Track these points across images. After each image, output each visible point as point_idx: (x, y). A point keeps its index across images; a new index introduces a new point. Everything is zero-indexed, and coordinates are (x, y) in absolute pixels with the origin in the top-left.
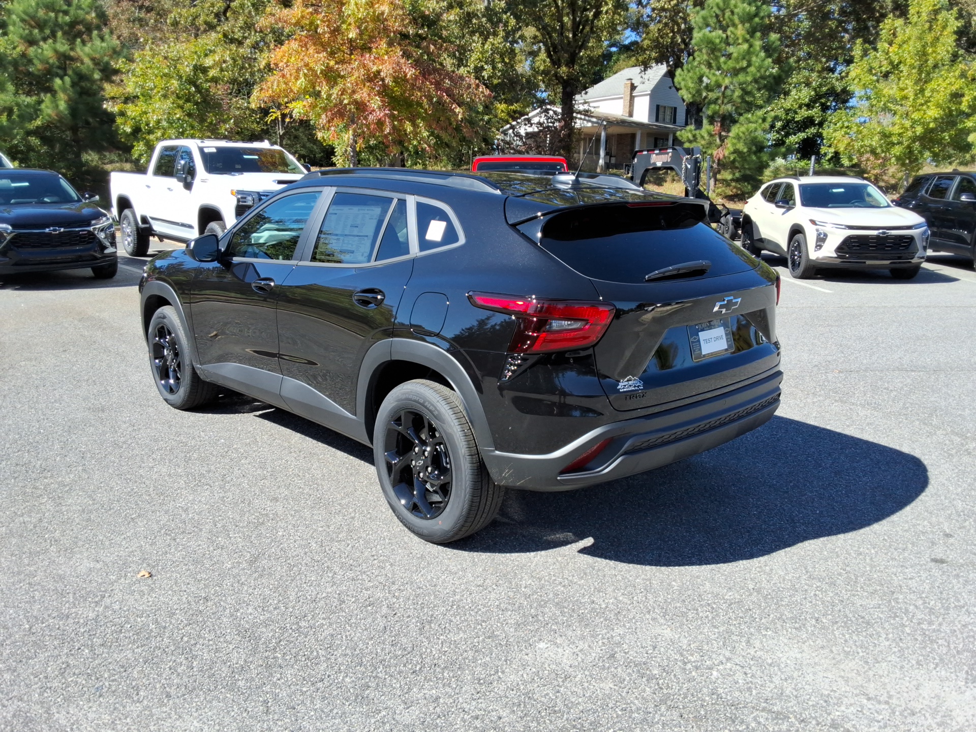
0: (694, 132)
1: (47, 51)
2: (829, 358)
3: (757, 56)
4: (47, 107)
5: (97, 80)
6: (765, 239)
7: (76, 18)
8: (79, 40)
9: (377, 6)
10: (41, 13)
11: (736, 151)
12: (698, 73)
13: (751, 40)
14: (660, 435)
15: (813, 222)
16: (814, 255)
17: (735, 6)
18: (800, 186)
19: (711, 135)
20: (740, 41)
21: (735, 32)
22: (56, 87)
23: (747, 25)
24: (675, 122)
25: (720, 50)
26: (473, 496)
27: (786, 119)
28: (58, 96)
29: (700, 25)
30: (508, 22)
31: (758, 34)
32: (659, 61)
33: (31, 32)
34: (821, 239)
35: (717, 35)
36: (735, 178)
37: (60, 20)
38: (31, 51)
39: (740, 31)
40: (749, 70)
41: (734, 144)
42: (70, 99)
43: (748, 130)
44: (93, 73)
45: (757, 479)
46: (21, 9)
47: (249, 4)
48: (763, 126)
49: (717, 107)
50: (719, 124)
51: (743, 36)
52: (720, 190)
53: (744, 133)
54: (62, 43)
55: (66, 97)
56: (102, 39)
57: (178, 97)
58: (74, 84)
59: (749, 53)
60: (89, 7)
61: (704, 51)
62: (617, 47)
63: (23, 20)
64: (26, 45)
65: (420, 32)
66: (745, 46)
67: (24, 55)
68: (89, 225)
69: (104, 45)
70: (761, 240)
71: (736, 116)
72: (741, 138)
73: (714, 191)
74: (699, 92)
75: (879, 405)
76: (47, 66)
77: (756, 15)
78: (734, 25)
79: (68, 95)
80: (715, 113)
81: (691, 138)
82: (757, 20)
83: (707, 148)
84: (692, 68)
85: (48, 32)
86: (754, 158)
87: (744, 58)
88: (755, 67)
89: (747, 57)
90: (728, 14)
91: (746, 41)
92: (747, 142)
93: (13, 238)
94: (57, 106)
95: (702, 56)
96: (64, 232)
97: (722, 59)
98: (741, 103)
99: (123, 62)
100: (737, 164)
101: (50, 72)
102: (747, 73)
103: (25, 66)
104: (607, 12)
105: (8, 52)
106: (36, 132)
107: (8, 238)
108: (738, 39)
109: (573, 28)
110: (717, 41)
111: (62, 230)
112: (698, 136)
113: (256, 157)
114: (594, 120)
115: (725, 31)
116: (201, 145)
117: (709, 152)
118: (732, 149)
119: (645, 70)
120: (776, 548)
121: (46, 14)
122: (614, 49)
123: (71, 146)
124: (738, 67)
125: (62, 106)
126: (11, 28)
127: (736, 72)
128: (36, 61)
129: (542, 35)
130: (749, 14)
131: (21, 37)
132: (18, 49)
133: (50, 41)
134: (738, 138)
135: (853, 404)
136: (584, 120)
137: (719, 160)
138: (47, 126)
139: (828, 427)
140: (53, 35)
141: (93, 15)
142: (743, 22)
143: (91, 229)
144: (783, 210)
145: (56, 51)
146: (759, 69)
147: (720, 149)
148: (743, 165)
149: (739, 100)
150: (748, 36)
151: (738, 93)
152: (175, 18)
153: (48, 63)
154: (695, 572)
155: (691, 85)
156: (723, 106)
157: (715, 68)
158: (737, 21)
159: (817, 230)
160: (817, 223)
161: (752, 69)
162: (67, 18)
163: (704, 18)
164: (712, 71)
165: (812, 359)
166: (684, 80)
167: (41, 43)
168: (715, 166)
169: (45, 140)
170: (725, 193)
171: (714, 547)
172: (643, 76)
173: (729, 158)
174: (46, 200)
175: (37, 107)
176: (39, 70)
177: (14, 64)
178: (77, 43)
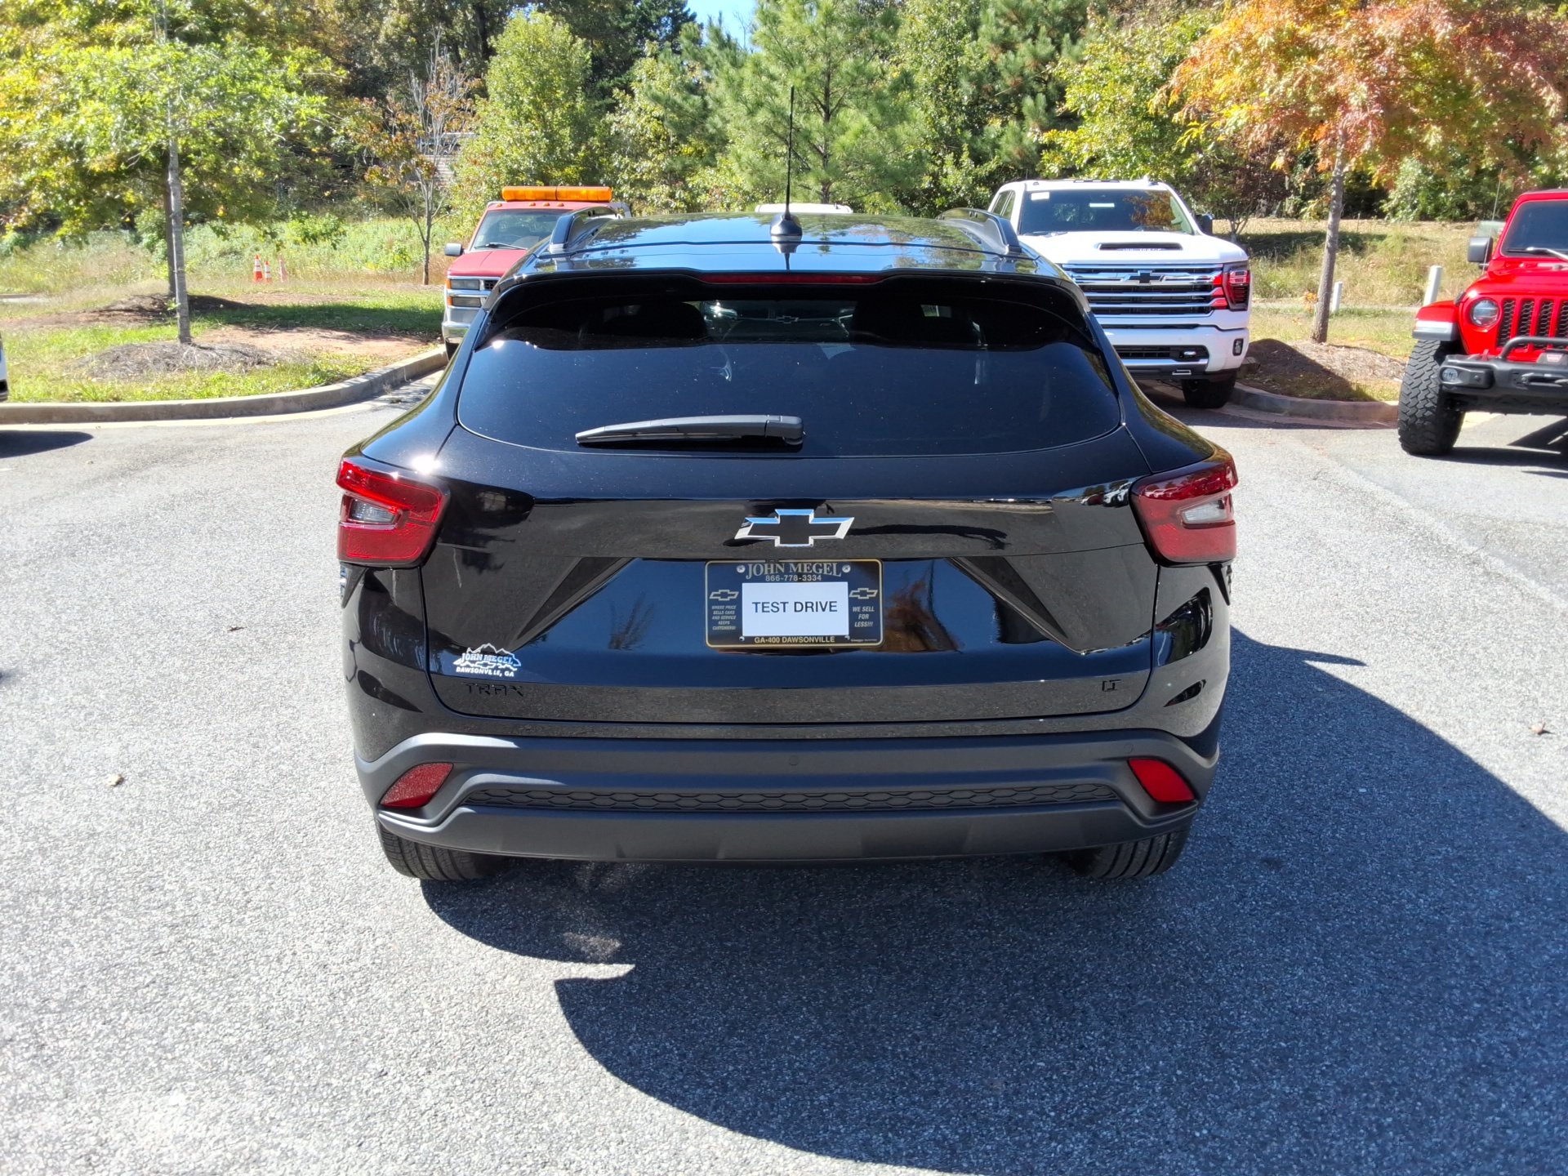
1: (1024, 56)
4: (1007, 142)
8: (1068, 36)
28: (1026, 122)
33: (1007, 30)
38: (1001, 60)
42: (1041, 127)
54: (1044, 42)
55: (1036, 124)
57: (1134, 112)
64: (998, 50)
67: (992, 66)
76: (1020, 79)
79: (1039, 120)
85: (1029, 28)
94: (1022, 140)
101: (1022, 89)
103: (992, 81)
105: (973, 64)
113: (1112, 205)
125: (1029, 137)
126: (984, 28)
128: (1005, 74)
131: (993, 40)
132: (985, 58)
133: (1030, 41)
140: (1036, 32)
145: (1034, 55)
153: (1022, 75)
167: (1019, 45)
175: (997, 142)
176: (1007, 87)
177: (978, 81)
178: (1064, 40)
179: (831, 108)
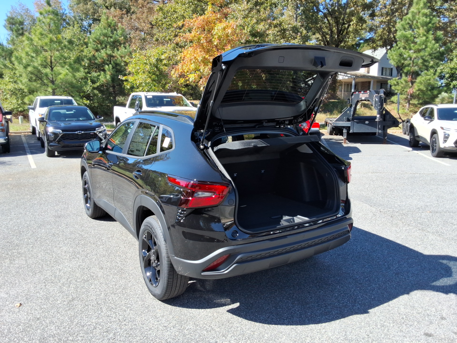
0: (397, 81)
1: (103, 54)
2: (428, 204)
3: (431, 42)
4: (102, 78)
5: (123, 66)
6: (420, 136)
7: (115, 39)
8: (116, 49)
9: (226, 30)
10: (102, 38)
11: (419, 90)
12: (399, 52)
13: (427, 35)
14: (260, 253)
15: (442, 128)
16: (442, 145)
17: (419, 19)
18: (438, 109)
19: (406, 82)
20: (421, 36)
21: (419, 31)
22: (106, 69)
23: (425, 28)
24: (391, 75)
25: (410, 40)
26: (169, 278)
27: (451, 73)
28: (106, 73)
29: (401, 28)
30: (302, 32)
31: (431, 32)
32: (382, 46)
33: (97, 46)
34: (446, 137)
35: (409, 33)
36: (419, 103)
37: (109, 40)
38: (96, 54)
39: (422, 31)
40: (426, 49)
41: (418, 86)
42: (111, 74)
43: (426, 79)
44: (121, 63)
45: (349, 274)
46: (94, 36)
47: (187, 30)
48: (434, 77)
49: (409, 68)
50: (410, 77)
51: (423, 33)
52: (411, 109)
53: (424, 81)
54: (109, 50)
55: (110, 74)
56: (125, 48)
57: (149, 73)
58: (113, 68)
59: (426, 41)
60: (120, 34)
61: (402, 41)
62: (363, 40)
63: (94, 41)
64: (95, 51)
65: (255, 39)
66: (424, 38)
67: (94, 56)
68: (95, 130)
69: (126, 50)
70: (418, 137)
71: (420, 72)
72: (422, 83)
73: (408, 110)
74: (399, 61)
75: (443, 233)
76: (103, 60)
77: (430, 22)
78: (419, 28)
79: (111, 72)
80: (408, 71)
81: (396, 83)
82: (430, 25)
83: (404, 88)
84: (396, 50)
85: (104, 46)
86: (429, 93)
87: (423, 44)
88: (430, 48)
89: (425, 43)
90: (415, 22)
91: (425, 35)
92: (426, 85)
93: (62, 136)
94: (106, 77)
95: (401, 44)
96: (84, 133)
97: (412, 45)
98: (422, 66)
99: (127, 58)
100: (420, 96)
101: (104, 63)
102: (426, 51)
103: (94, 60)
104: (353, 24)
105: (88, 55)
106: (97, 88)
107: (60, 136)
108: (420, 35)
109: (337, 33)
110: (409, 36)
111: (83, 132)
112: (399, 82)
113: (170, 100)
114: (349, 75)
115: (413, 31)
116: (146, 95)
117: (406, 90)
118: (417, 89)
119: (374, 51)
120: (336, 318)
121: (103, 38)
122: (362, 41)
123: (112, 94)
124: (420, 48)
125: (108, 77)
126: (89, 45)
127: (419, 51)
128: (98, 58)
129: (322, 37)
130: (426, 22)
131: (93, 48)
132: (91, 53)
133: (104, 49)
134: (421, 83)
135: (428, 232)
136: (344, 75)
137: (411, 94)
138: (102, 85)
139: (407, 245)
140: (106, 46)
141: (123, 38)
142: (423, 27)
143: (96, 132)
144: (428, 121)
145: (106, 54)
146: (432, 49)
147: (411, 89)
148: (424, 96)
149: (421, 65)
150: (425, 33)
151: (420, 61)
152: (157, 38)
153: (103, 59)
154: (281, 329)
155: (395, 57)
156: (412, 68)
157: (408, 49)
158: (420, 26)
159: (444, 133)
160: (444, 129)
161: (428, 49)
162: (112, 40)
163: (402, 25)
164: (407, 51)
165: (418, 204)
166: (391, 55)
167: (101, 50)
168: (409, 97)
169: (101, 91)
170: (414, 110)
171: (301, 315)
172: (374, 54)
173: (416, 93)
174: (81, 119)
175: (98, 77)
176: (99, 62)
177: (90, 60)
178: (115, 50)
179: (53, 67)
